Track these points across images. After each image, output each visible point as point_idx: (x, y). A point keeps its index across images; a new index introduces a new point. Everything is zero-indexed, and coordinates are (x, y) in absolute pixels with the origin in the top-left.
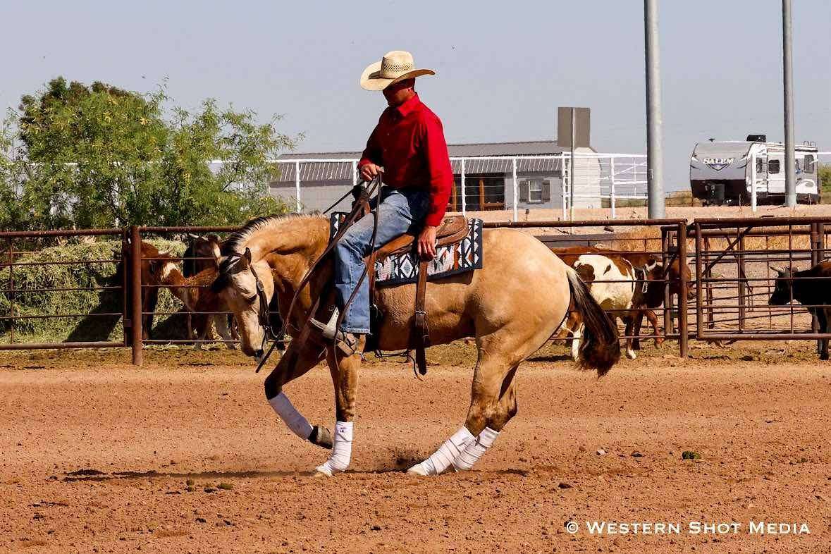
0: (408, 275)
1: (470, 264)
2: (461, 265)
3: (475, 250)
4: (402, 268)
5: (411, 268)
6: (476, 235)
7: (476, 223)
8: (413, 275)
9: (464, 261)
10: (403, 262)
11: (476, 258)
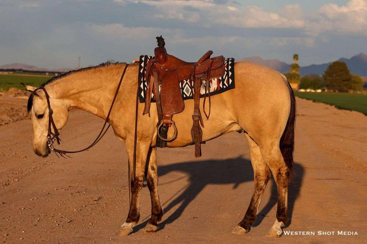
0: (188, 95)
1: (227, 85)
2: (222, 87)
3: (230, 76)
4: (184, 91)
5: (190, 90)
6: (230, 67)
7: (230, 60)
8: (191, 95)
9: (223, 84)
10: (185, 86)
11: (231, 81)
